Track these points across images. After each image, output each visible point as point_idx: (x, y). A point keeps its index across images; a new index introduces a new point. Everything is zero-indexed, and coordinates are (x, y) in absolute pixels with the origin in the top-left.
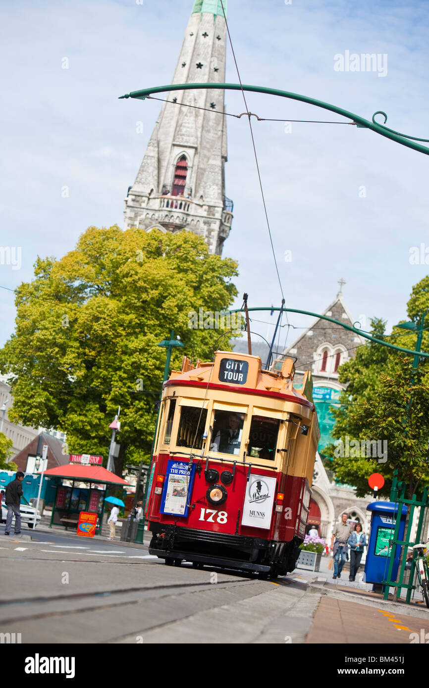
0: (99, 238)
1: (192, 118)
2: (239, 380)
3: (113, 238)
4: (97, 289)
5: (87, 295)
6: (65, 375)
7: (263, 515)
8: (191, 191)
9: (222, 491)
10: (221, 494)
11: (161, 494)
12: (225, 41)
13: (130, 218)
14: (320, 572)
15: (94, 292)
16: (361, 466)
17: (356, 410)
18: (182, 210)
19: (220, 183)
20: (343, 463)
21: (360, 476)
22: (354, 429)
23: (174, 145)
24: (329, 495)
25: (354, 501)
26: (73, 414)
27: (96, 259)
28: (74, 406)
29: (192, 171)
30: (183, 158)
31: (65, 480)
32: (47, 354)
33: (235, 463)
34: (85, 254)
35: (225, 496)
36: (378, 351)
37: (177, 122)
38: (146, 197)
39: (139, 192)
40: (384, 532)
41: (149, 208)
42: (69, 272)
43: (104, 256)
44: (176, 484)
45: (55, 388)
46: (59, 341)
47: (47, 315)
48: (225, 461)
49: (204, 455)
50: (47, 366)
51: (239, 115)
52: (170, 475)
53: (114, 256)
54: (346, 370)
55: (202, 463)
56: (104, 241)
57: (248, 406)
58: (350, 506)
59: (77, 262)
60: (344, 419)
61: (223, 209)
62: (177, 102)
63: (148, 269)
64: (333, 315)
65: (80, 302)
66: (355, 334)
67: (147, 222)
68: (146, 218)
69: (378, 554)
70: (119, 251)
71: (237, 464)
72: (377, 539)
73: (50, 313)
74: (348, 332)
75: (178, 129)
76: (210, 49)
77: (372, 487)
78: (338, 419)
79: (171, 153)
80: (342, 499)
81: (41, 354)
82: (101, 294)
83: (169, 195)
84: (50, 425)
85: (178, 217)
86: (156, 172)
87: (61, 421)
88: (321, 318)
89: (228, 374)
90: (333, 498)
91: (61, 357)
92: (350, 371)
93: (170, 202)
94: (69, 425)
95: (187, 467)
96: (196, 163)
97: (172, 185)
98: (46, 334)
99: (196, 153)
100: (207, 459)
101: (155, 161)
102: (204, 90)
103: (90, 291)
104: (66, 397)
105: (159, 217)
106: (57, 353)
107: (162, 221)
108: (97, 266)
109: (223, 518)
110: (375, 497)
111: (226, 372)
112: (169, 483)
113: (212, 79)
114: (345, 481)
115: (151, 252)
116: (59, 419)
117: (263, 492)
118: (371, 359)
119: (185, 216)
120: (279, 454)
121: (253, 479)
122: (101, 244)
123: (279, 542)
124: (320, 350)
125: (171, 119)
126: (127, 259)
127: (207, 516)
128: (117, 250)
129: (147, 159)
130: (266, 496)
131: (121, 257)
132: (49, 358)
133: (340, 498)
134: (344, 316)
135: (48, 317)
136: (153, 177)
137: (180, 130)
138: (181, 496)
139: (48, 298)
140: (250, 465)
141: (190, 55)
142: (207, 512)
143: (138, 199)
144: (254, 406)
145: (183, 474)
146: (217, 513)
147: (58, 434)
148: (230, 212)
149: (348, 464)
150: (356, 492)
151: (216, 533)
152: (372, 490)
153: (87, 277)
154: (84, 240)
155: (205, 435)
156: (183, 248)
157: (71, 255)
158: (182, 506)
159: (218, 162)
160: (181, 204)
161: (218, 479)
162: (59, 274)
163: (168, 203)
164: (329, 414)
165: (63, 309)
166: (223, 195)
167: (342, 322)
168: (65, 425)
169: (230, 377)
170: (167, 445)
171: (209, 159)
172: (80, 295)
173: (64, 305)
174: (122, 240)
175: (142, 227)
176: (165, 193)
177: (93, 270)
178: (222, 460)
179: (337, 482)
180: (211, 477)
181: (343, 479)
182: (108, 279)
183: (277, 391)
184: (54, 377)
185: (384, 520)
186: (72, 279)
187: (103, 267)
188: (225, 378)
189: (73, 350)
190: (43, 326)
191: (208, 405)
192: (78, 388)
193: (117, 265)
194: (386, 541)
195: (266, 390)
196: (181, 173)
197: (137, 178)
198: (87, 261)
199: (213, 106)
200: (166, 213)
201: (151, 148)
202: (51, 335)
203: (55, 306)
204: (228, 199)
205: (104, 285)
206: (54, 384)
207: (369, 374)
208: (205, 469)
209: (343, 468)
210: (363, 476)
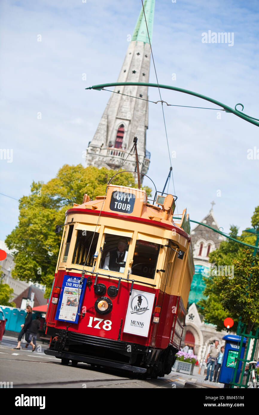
0: (70, 171)
1: (128, 103)
2: (127, 210)
3: (78, 172)
4: (68, 201)
5: (61, 204)
6: (46, 251)
7: (142, 324)
8: (126, 146)
9: (108, 302)
10: (107, 305)
11: (57, 304)
12: (150, 58)
13: (89, 160)
14: (194, 375)
15: (66, 203)
16: (220, 313)
17: (219, 279)
18: (120, 157)
19: (143, 141)
20: (210, 311)
21: (219, 319)
22: (217, 291)
23: (117, 118)
24: (200, 329)
25: (215, 334)
26: (50, 275)
27: (67, 184)
28: (51, 270)
29: (127, 134)
30: (122, 126)
31: (43, 314)
32: (36, 239)
33: (120, 280)
34: (62, 180)
35: (110, 307)
36: (233, 245)
37: (120, 104)
38: (99, 148)
39: (95, 145)
40: (232, 353)
41: (101, 155)
42: (51, 190)
43: (72, 182)
44: (69, 296)
45: (40, 259)
46: (44, 231)
47: (37, 215)
48: (111, 277)
49: (95, 272)
50: (36, 246)
51: (156, 102)
52: (65, 287)
53: (79, 182)
54: (213, 255)
55: (92, 278)
56: (73, 173)
57: (133, 232)
58: (212, 336)
59: (57, 185)
60: (211, 285)
61: (145, 157)
62: (120, 93)
63: (99, 191)
64: (207, 223)
65: (57, 208)
66: (220, 235)
67: (99, 163)
68: (99, 161)
69: (228, 366)
70: (82, 179)
71: (122, 280)
72: (227, 357)
73: (39, 214)
74: (216, 233)
75: (120, 109)
76: (141, 63)
77: (226, 326)
78: (207, 284)
79: (115, 122)
80: (208, 332)
81: (33, 238)
82: (70, 204)
83: (113, 148)
84: (36, 280)
85: (118, 161)
86: (105, 134)
87: (43, 279)
88: (200, 224)
89: (117, 204)
90: (203, 331)
91: (44, 240)
92: (215, 256)
93: (113, 151)
94: (47, 281)
95: (79, 281)
96: (130, 129)
97: (115, 141)
98: (36, 227)
99: (130, 123)
100: (97, 275)
101: (105, 127)
102: (136, 87)
103: (64, 202)
104: (46, 265)
105: (106, 160)
106: (42, 238)
107: (108, 162)
108: (68, 188)
109: (108, 325)
110: (228, 332)
111: (116, 203)
112: (64, 294)
113: (141, 80)
114: (210, 321)
115: (101, 181)
116: (42, 277)
117: (144, 305)
118: (228, 249)
119: (122, 161)
120: (158, 274)
121: (135, 293)
122: (71, 175)
123: (156, 348)
124: (198, 243)
125: (116, 103)
126: (86, 184)
127: (94, 323)
128: (80, 179)
129: (101, 126)
130: (146, 309)
131: (83, 183)
132: (37, 241)
133: (207, 332)
134: (214, 223)
135: (38, 217)
136: (104, 136)
137: (121, 110)
138: (73, 306)
139: (38, 205)
140: (133, 282)
141: (129, 65)
142: (95, 320)
143: (94, 149)
144: (139, 232)
145: (76, 287)
146: (103, 322)
147: (41, 287)
148: (148, 159)
149: (212, 312)
150: (216, 328)
151: (101, 338)
152: (226, 327)
153: (62, 194)
154: (61, 171)
155: (96, 254)
156: (120, 179)
157: (53, 180)
158: (74, 315)
159: (142, 129)
160: (120, 153)
161: (106, 292)
162: (45, 191)
163: (112, 152)
164: (202, 281)
165: (47, 212)
166: (145, 149)
167: (212, 227)
168: (45, 281)
169: (119, 207)
170: (64, 263)
171: (137, 127)
172: (58, 205)
173: (47, 210)
174: (84, 173)
175: (96, 166)
176: (110, 146)
177: (66, 190)
178: (109, 276)
179: (205, 322)
180: (99, 290)
181: (209, 320)
182: (74, 196)
183: (159, 220)
184: (40, 252)
185: (232, 346)
186: (53, 195)
187: (71, 188)
188: (115, 207)
189: (52, 237)
190: (35, 222)
191: (99, 230)
192: (54, 259)
193: (80, 188)
194: (233, 358)
195: (149, 219)
196: (120, 135)
197: (94, 136)
198: (62, 185)
199: (141, 96)
200: (111, 158)
201: (103, 119)
202: (39, 227)
203: (42, 210)
204: (147, 151)
205: (72, 199)
206: (40, 256)
207: (227, 259)
208: (94, 283)
209: (209, 314)
210: (221, 319)
